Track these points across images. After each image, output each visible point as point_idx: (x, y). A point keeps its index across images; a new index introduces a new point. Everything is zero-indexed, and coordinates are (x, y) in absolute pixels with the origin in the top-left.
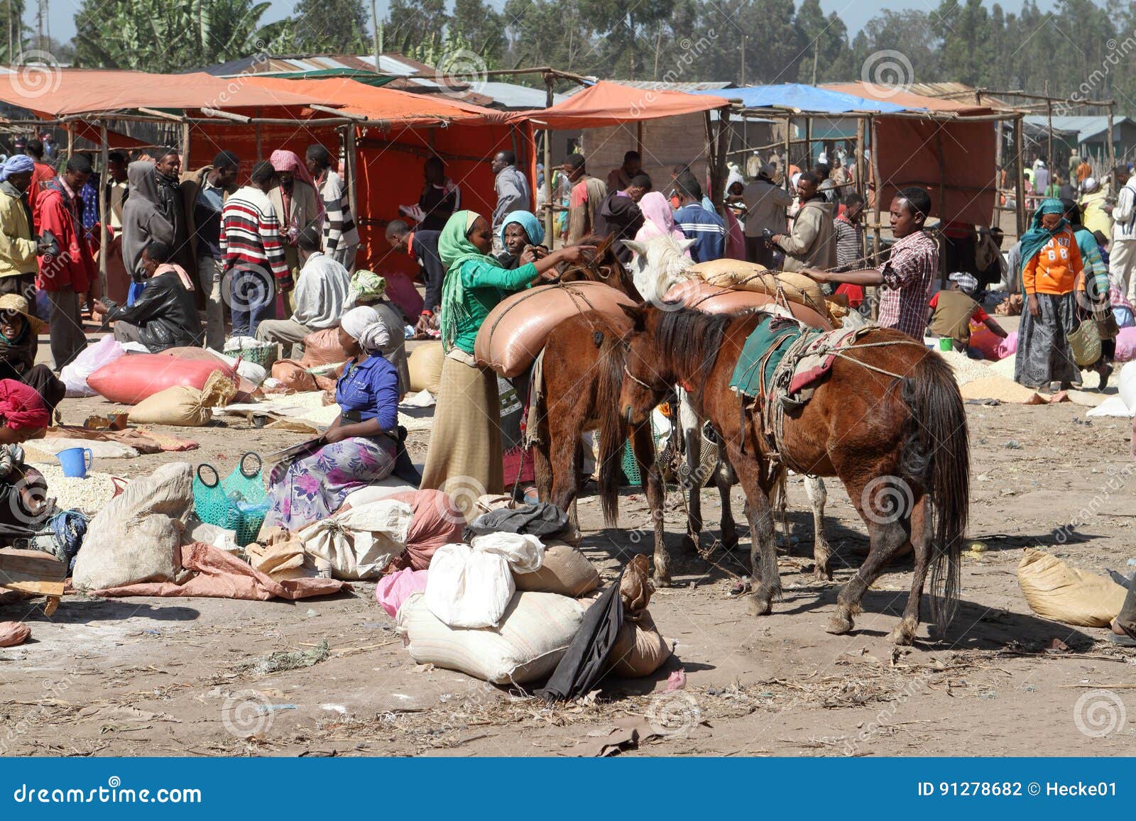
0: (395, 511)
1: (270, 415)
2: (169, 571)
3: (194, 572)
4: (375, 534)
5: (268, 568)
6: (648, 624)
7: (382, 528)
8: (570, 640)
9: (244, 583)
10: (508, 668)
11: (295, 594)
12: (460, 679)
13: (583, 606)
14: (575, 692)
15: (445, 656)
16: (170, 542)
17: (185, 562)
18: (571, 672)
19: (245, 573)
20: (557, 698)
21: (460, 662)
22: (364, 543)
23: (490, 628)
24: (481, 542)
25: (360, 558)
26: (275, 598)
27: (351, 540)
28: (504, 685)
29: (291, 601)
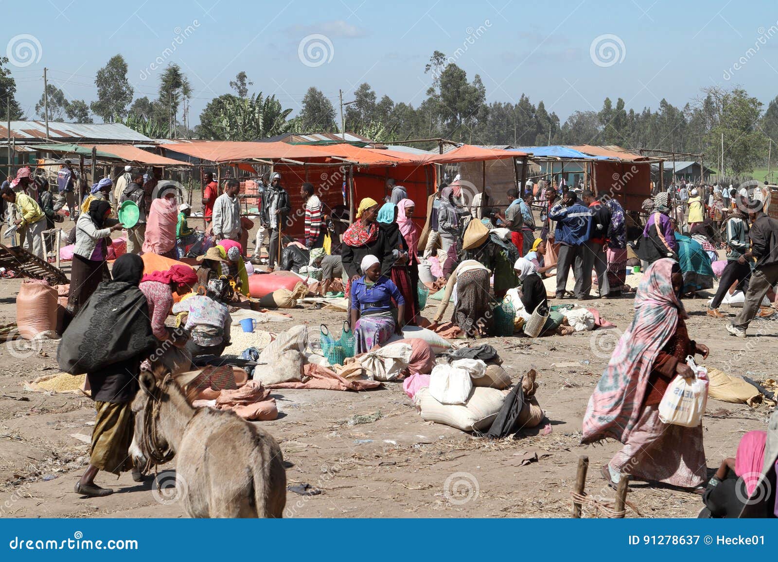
0: (404, 348)
1: (324, 303)
2: (299, 377)
3: (310, 377)
4: (395, 359)
5: (345, 375)
6: (535, 403)
7: (398, 357)
8: (499, 410)
9: (334, 382)
10: (471, 423)
11: (358, 388)
12: (447, 428)
13: (504, 394)
14: (503, 435)
15: (439, 417)
16: (299, 363)
17: (306, 372)
18: (501, 425)
19: (335, 378)
20: (494, 437)
21: (447, 421)
22: (389, 364)
23: (462, 404)
24: (456, 363)
25: (387, 371)
26: (349, 390)
27: (383, 363)
28: (469, 431)
29: (356, 391)
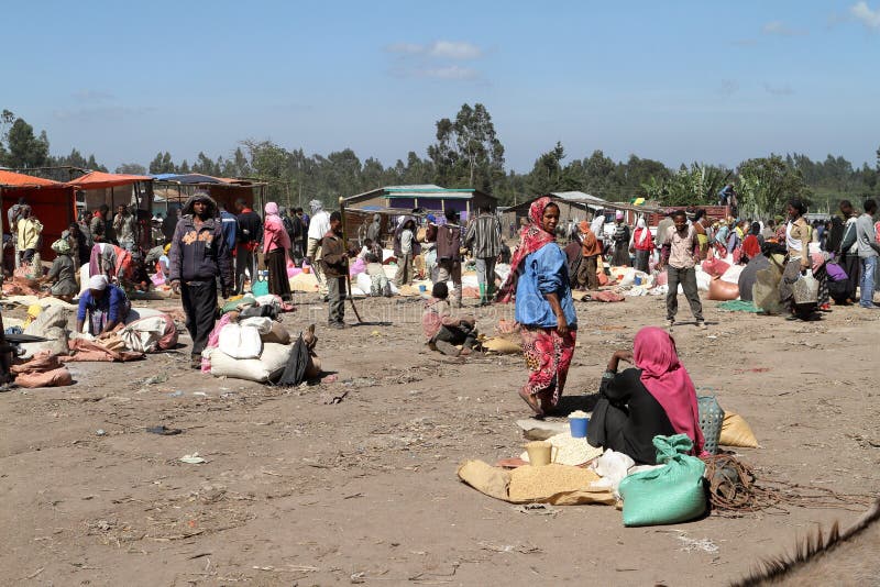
0: (158, 322)
2: (66, 351)
3: (77, 351)
4: (150, 332)
5: (110, 346)
6: (315, 356)
7: (153, 329)
8: (288, 362)
9: (102, 354)
10: (267, 374)
11: (124, 358)
12: (242, 381)
13: (288, 348)
14: (297, 383)
15: (233, 371)
16: (64, 339)
17: (71, 346)
18: (293, 374)
19: (101, 350)
20: (289, 385)
21: (240, 373)
22: (146, 337)
23: (256, 358)
25: (144, 344)
26: (116, 360)
27: (139, 338)
28: (264, 382)
29: (123, 362)
